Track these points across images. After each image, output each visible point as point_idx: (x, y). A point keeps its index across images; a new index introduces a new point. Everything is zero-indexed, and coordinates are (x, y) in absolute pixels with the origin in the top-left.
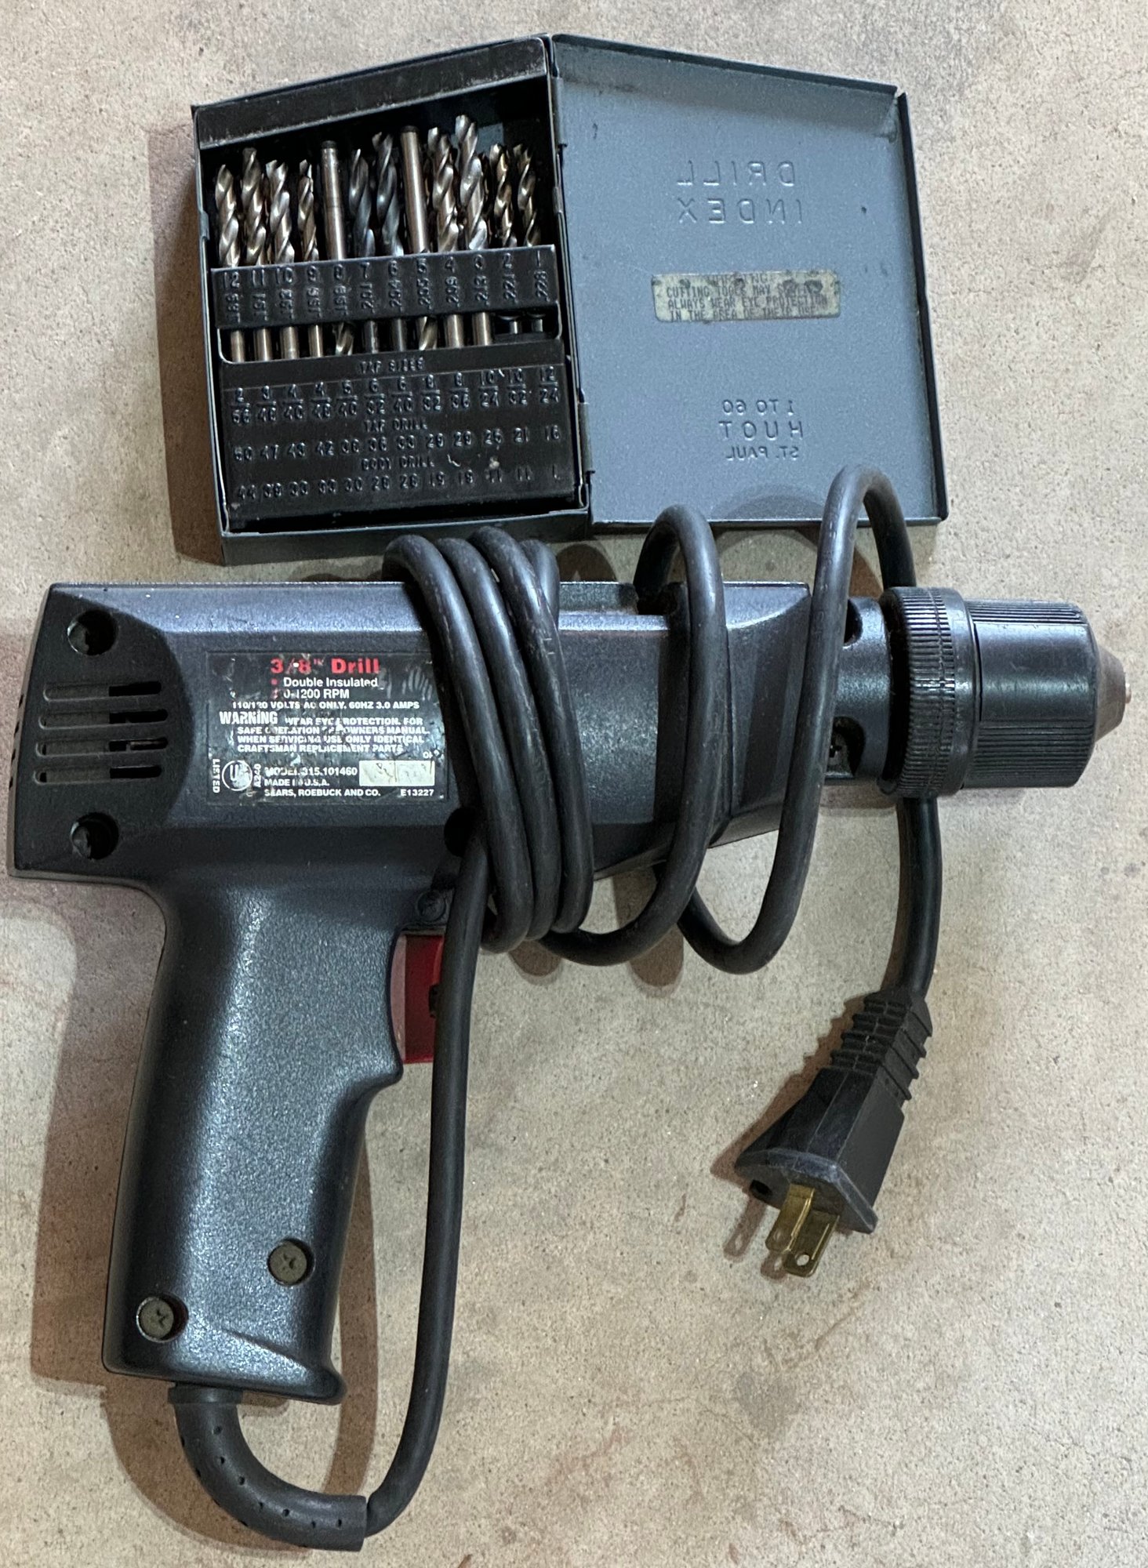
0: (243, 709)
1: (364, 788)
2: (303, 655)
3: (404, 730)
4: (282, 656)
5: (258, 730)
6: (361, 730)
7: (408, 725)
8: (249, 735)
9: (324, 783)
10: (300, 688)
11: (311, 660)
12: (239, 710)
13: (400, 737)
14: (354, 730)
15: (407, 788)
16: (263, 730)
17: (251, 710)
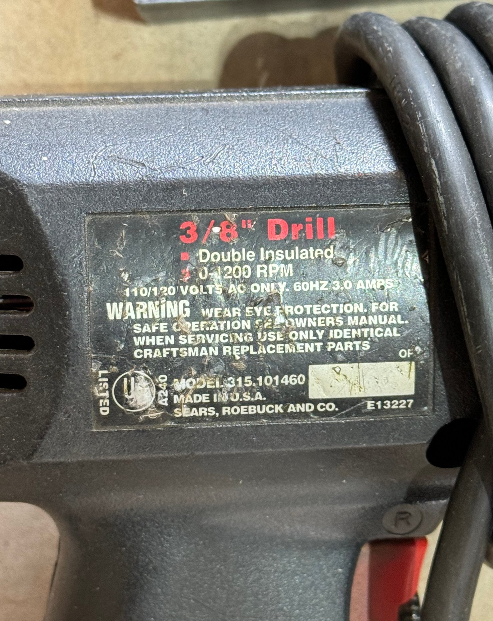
0: (139, 298)
1: (315, 402)
2: (227, 215)
3: (372, 320)
4: (195, 217)
5: (163, 327)
6: (311, 322)
7: (378, 312)
8: (150, 335)
9: (259, 396)
10: (222, 264)
11: (238, 221)
12: (134, 300)
13: (366, 330)
14: (301, 323)
15: (376, 399)
16: (169, 327)
17: (152, 298)
